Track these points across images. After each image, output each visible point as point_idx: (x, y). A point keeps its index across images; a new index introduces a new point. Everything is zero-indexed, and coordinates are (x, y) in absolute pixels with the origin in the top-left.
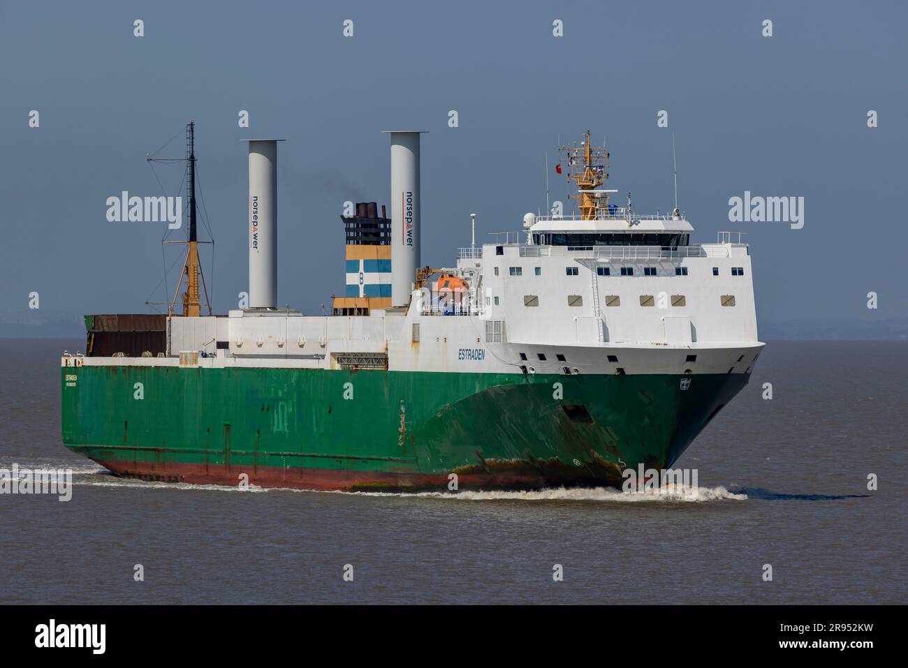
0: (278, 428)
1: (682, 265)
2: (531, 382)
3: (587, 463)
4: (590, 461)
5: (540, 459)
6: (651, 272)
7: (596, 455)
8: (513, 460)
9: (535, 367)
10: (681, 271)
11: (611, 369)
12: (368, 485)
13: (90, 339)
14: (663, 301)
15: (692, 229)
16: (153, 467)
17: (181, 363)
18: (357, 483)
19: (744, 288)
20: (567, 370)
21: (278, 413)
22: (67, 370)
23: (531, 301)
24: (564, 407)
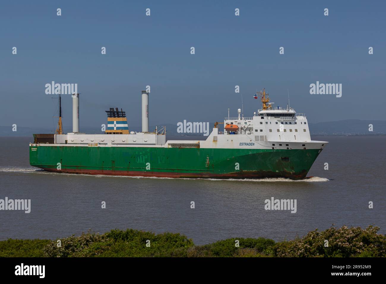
0: (140, 161)
1: (296, 122)
2: (274, 151)
3: (281, 172)
4: (282, 171)
5: (264, 170)
6: (290, 123)
7: (285, 169)
8: (254, 171)
9: (277, 147)
10: (296, 123)
11: (302, 148)
12: (188, 176)
13: (35, 140)
14: (294, 131)
15: (295, 112)
16: (75, 170)
17: (89, 146)
18: (182, 176)
19: (306, 127)
20: (288, 148)
21: (139, 158)
22: (32, 147)
23: (271, 131)
24: (282, 158)
